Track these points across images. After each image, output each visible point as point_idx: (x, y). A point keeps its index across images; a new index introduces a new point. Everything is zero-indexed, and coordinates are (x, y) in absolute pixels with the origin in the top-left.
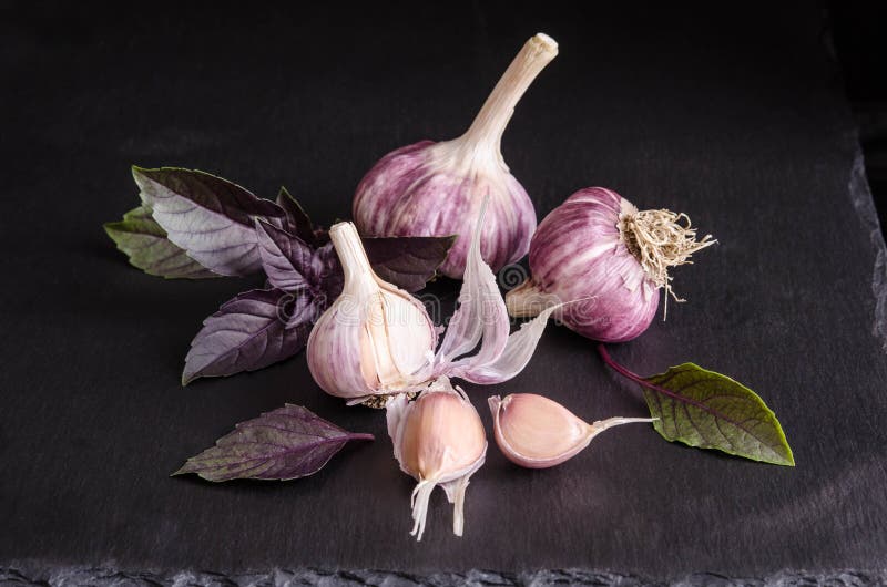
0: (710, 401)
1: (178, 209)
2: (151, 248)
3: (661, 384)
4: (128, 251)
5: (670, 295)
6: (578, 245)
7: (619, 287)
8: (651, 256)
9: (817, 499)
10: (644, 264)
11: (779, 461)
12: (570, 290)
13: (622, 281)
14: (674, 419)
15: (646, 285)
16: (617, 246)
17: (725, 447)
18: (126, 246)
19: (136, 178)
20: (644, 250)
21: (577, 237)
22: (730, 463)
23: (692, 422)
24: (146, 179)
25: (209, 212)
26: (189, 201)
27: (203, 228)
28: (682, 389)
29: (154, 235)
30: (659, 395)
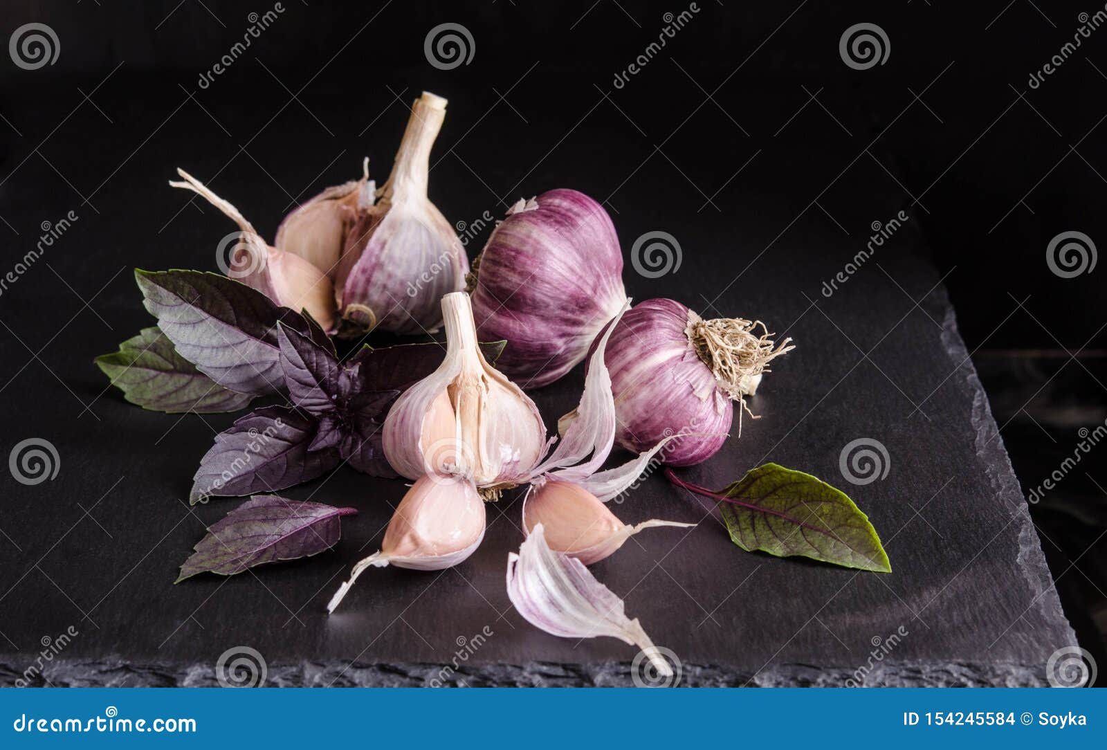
0: (794, 511)
1: (186, 319)
2: (150, 384)
3: (737, 496)
4: (123, 387)
5: (744, 410)
6: (642, 348)
7: (688, 395)
8: (724, 362)
9: (918, 600)
10: (716, 373)
11: (873, 568)
12: (633, 401)
13: (692, 389)
14: (754, 530)
15: (718, 395)
16: (685, 353)
17: (813, 555)
18: (121, 381)
19: (139, 282)
20: (716, 354)
21: (641, 341)
22: (818, 570)
23: (774, 533)
24: (151, 283)
25: (220, 323)
26: (198, 311)
27: (214, 342)
28: (762, 498)
29: (154, 368)
30: (736, 508)
